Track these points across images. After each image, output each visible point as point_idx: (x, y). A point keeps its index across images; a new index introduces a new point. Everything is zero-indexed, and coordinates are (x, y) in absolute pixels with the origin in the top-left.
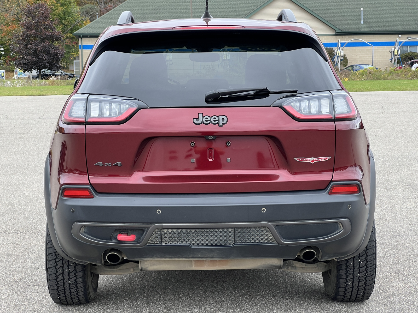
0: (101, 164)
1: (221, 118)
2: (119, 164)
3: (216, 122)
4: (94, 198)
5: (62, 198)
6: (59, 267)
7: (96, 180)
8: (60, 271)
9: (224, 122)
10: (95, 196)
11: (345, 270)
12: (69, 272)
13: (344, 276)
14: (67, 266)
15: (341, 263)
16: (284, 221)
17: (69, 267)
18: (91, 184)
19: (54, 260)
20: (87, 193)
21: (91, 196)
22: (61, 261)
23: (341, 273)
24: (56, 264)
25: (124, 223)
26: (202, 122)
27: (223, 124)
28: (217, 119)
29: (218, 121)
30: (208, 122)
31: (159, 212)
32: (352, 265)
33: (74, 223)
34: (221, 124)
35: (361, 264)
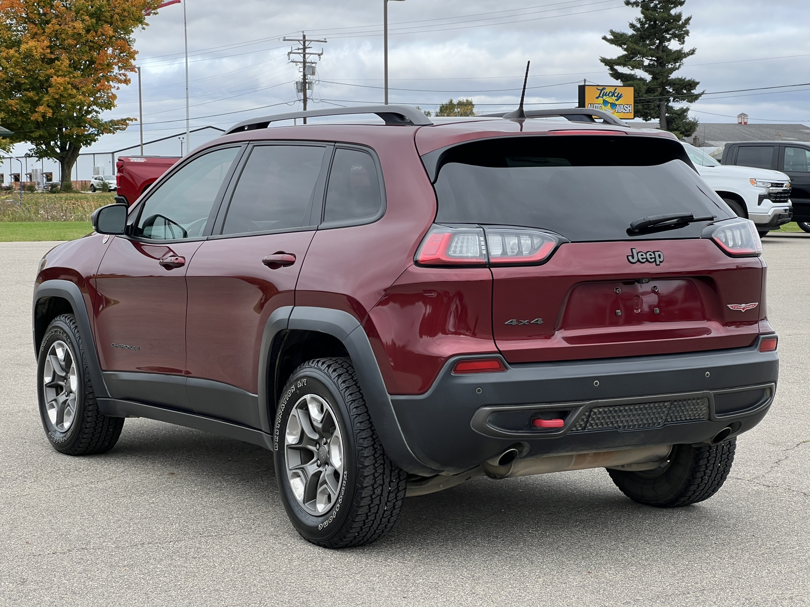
0: (515, 322)
1: (657, 254)
2: (540, 321)
3: (653, 260)
4: (508, 371)
5: (452, 374)
6: (378, 485)
7: (507, 346)
8: (378, 491)
9: (661, 260)
10: (510, 369)
11: (706, 460)
12: (390, 492)
13: (703, 469)
14: (388, 483)
15: (703, 450)
16: (724, 388)
17: (391, 484)
18: (500, 352)
19: (372, 475)
20: (496, 364)
21: (503, 368)
22: (381, 475)
23: (700, 464)
24: (375, 480)
25: (550, 403)
26: (638, 261)
27: (660, 262)
28: (653, 256)
29: (655, 258)
30: (645, 260)
31: (596, 383)
32: (715, 452)
33: (479, 408)
34: (658, 263)
35: (724, 449)
